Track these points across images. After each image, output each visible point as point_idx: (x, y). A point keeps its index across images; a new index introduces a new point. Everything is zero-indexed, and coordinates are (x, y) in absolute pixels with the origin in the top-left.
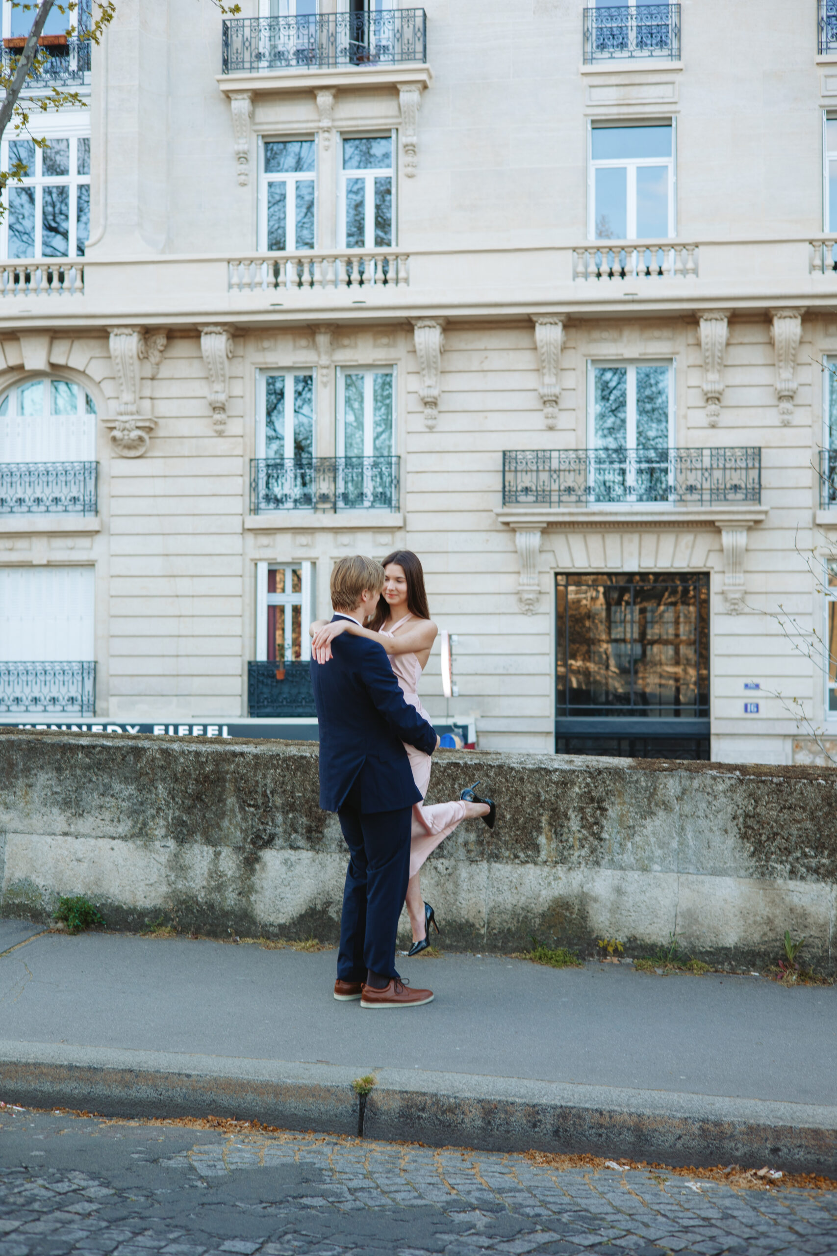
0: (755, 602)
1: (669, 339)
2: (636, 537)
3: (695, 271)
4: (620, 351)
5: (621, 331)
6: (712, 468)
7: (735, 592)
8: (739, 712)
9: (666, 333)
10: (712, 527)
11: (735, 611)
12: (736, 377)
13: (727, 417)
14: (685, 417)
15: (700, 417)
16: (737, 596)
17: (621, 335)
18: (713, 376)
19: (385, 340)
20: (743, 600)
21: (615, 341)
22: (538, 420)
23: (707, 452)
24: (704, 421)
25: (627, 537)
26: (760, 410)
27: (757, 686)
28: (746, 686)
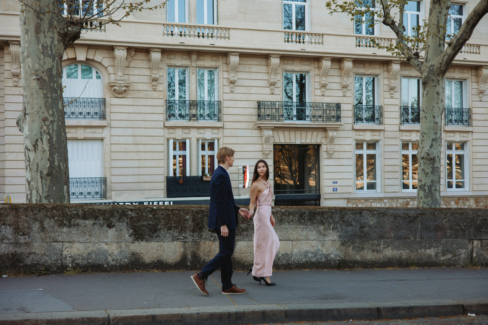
0: (336, 155)
1: (309, 65)
2: (300, 132)
3: (322, 43)
4: (293, 68)
5: (294, 61)
6: (326, 110)
7: (331, 151)
8: (331, 191)
9: (308, 63)
10: (325, 130)
11: (330, 157)
12: (330, 79)
13: (327, 93)
14: (314, 92)
15: (318, 92)
16: (332, 152)
17: (294, 63)
18: (324, 79)
19: (215, 59)
20: (333, 154)
21: (292, 64)
22: (268, 91)
23: (325, 104)
24: (320, 94)
25: (297, 132)
26: (337, 91)
27: (337, 182)
28: (333, 182)
